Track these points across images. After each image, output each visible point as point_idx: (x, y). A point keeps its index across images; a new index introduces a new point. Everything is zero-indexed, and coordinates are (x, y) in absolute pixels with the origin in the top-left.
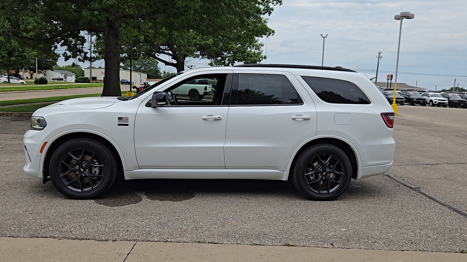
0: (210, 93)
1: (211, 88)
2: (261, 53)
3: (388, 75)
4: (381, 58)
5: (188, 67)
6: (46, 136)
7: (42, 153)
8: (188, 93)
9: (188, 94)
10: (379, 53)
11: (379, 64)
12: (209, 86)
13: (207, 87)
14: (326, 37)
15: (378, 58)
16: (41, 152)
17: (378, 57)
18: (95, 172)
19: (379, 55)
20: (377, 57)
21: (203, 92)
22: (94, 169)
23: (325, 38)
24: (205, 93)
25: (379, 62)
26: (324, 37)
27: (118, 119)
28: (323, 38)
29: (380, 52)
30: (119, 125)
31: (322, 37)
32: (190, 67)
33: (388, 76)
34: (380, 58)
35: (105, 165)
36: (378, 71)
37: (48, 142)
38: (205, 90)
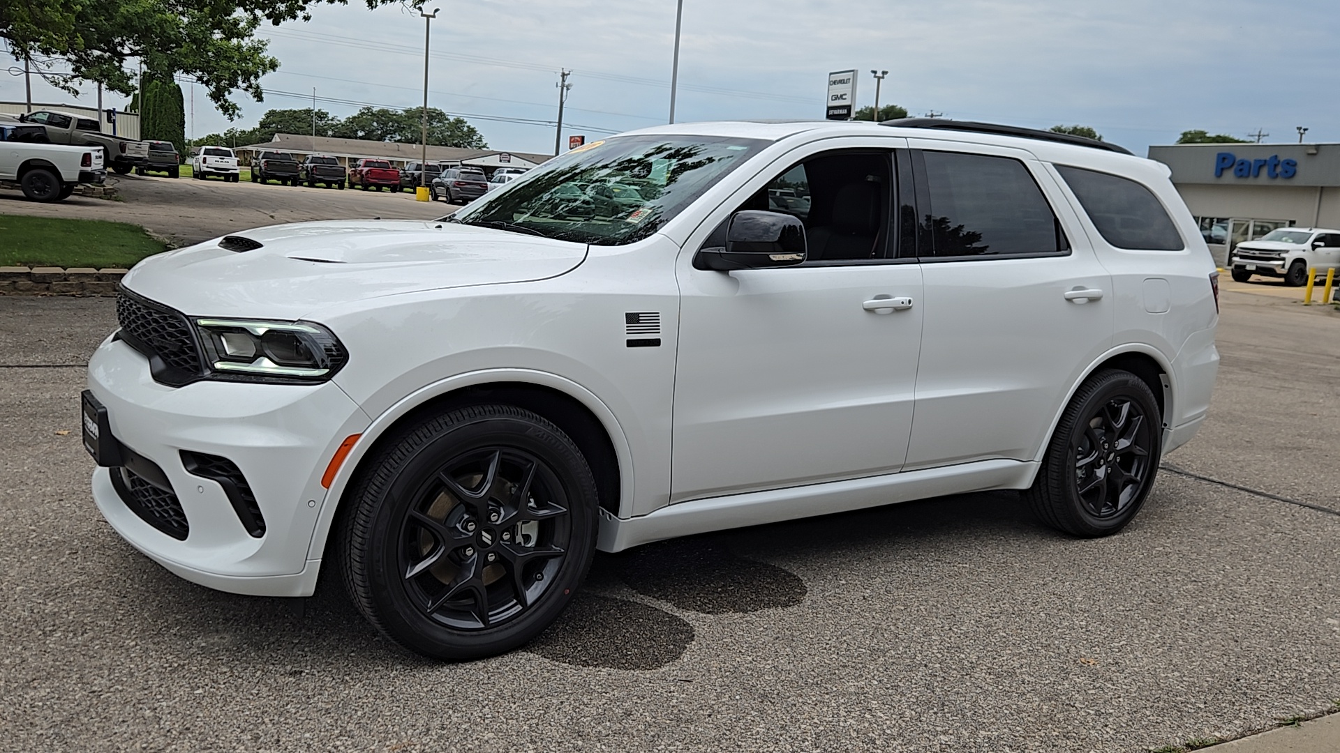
0: (102, 177)
1: (100, 157)
2: (261, 49)
3: (571, 138)
4: (568, 89)
5: (52, 82)
6: (355, 409)
7: (328, 488)
8: (14, 176)
9: (15, 179)
10: (564, 75)
11: (564, 106)
12: (95, 150)
13: (90, 154)
14: (434, 17)
15: (560, 88)
16: (327, 481)
17: (560, 84)
18: (527, 538)
19: (563, 81)
20: (557, 86)
21: (78, 173)
22: (523, 526)
23: (431, 19)
24: (85, 177)
25: (564, 100)
26: (428, 17)
27: (627, 323)
28: (425, 18)
29: (566, 72)
30: (631, 343)
31: (422, 15)
32: (62, 84)
33: (572, 140)
34: (565, 88)
35: (570, 509)
36: (563, 125)
37: (361, 435)
38: (82, 165)
